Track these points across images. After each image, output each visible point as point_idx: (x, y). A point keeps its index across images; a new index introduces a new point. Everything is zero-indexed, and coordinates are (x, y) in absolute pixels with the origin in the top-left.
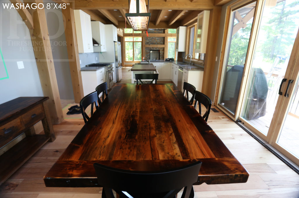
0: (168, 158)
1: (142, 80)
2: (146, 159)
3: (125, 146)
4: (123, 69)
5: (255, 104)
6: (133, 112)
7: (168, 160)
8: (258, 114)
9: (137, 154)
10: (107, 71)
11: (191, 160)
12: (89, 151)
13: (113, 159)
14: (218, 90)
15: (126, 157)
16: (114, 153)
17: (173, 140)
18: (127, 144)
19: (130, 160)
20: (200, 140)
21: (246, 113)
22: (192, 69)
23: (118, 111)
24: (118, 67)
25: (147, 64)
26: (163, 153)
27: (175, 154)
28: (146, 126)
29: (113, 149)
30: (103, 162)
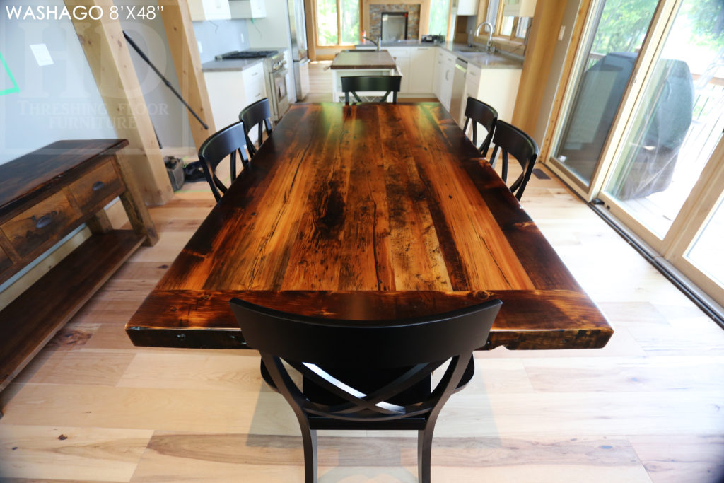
0: (417, 288)
1: (359, 94)
2: (363, 289)
3: (312, 256)
4: (311, 67)
5: (646, 161)
6: (335, 174)
7: (418, 292)
8: (649, 185)
9: (342, 277)
10: (271, 71)
11: (475, 294)
12: (225, 267)
13: (284, 288)
14: (555, 122)
15: (315, 282)
16: (286, 275)
17: (431, 244)
18: (317, 252)
19: (324, 290)
20: (500, 245)
21: (619, 184)
22: (492, 65)
23: (296, 173)
24: (298, 61)
25: (373, 51)
26: (405, 276)
27: (434, 278)
28: (365, 209)
29: (283, 264)
30: (258, 294)
